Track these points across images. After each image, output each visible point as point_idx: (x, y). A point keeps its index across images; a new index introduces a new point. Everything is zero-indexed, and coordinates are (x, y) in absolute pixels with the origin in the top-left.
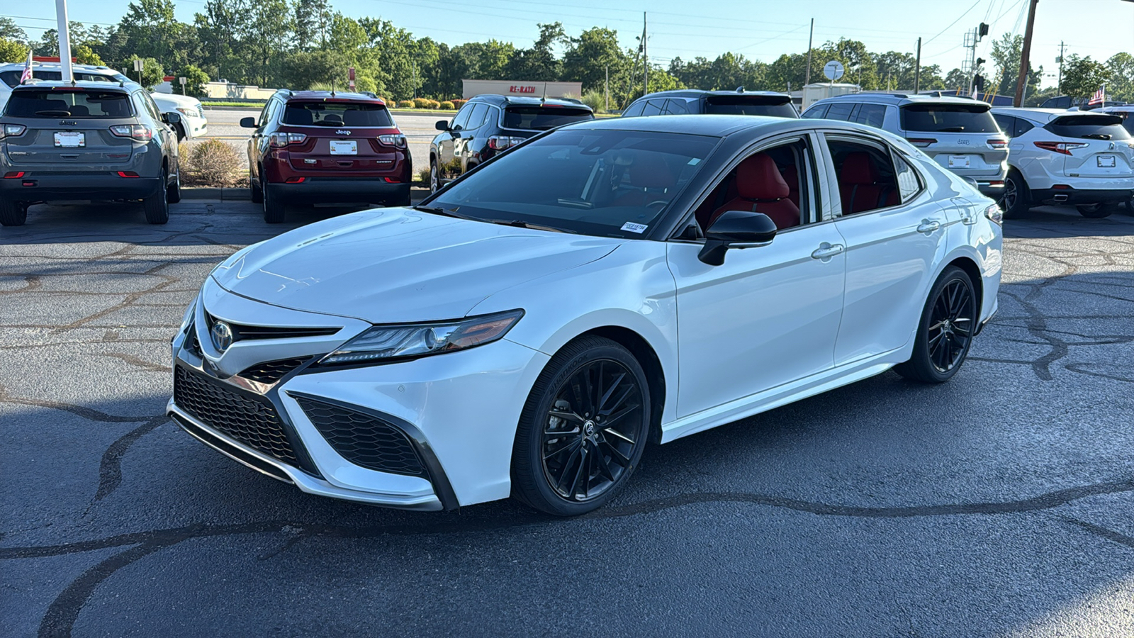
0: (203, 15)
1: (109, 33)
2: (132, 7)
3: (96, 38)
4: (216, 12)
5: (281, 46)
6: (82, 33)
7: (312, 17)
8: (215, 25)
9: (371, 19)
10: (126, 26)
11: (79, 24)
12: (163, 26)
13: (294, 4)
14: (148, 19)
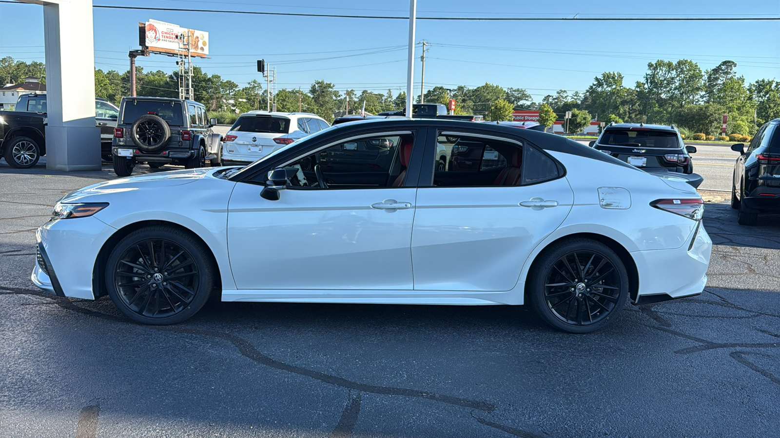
0: (642, 82)
1: (584, 96)
2: (597, 79)
3: (576, 99)
4: (651, 80)
5: (694, 101)
6: (566, 97)
7: (720, 81)
8: (649, 88)
9: (766, 80)
10: (592, 91)
11: (565, 91)
12: (614, 91)
13: (707, 73)
14: (605, 86)
